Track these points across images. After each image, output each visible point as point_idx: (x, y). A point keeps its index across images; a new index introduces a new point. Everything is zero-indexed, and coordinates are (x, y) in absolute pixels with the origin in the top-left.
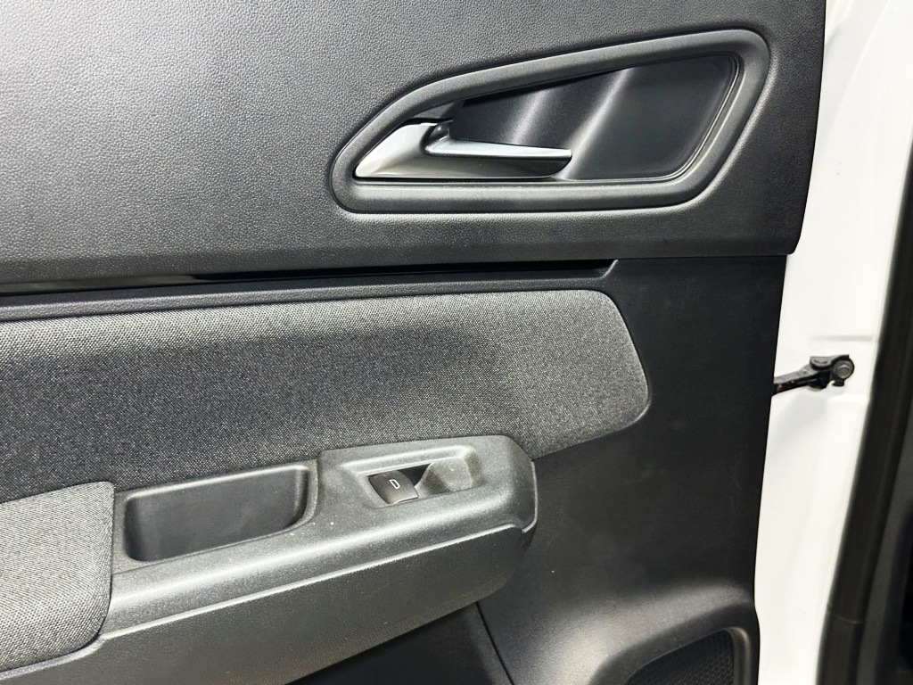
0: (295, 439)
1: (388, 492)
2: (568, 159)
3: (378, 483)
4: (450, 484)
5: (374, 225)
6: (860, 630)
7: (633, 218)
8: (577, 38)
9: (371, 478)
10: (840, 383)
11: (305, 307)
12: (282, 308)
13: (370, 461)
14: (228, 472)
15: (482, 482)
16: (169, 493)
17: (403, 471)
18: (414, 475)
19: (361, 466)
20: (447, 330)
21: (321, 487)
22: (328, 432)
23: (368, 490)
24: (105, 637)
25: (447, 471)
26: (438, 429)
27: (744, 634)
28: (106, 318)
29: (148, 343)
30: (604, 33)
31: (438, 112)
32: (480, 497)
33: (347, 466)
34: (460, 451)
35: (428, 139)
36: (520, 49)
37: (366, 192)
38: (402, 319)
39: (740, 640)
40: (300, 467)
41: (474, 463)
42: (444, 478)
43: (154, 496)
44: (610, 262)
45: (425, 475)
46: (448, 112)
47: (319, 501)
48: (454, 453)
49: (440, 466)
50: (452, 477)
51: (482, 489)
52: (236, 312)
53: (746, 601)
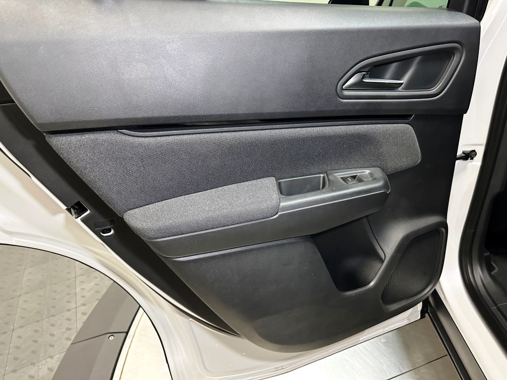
0: (320, 167)
1: (348, 182)
2: (402, 84)
3: (344, 179)
4: (365, 180)
5: (348, 103)
6: (474, 233)
7: (420, 101)
8: (407, 46)
9: (342, 178)
10: (472, 159)
11: (327, 128)
12: (321, 128)
13: (340, 174)
14: (303, 176)
15: (375, 179)
16: (288, 181)
17: (351, 176)
18: (354, 177)
19: (339, 175)
20: (365, 135)
21: (329, 180)
22: (329, 165)
23: (342, 181)
24: (279, 214)
25: (363, 176)
26: (360, 166)
27: (444, 230)
28: (277, 130)
29: (287, 137)
30: (415, 45)
31: (367, 69)
32: (375, 183)
33: (336, 174)
34: (367, 171)
35: (363, 77)
36: (391, 50)
37: (346, 93)
38: (353, 132)
39: (443, 231)
40: (322, 175)
41: (371, 174)
42: (362, 178)
43: (285, 181)
44: (412, 115)
45: (356, 178)
46: (370, 69)
47: (329, 183)
48: (364, 172)
49: (361, 175)
50: (365, 178)
51: (375, 181)
52: (309, 129)
53: (445, 220)
